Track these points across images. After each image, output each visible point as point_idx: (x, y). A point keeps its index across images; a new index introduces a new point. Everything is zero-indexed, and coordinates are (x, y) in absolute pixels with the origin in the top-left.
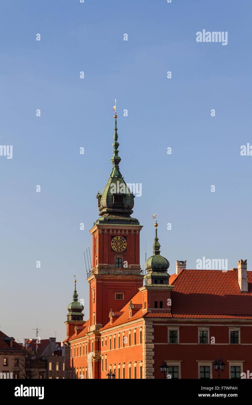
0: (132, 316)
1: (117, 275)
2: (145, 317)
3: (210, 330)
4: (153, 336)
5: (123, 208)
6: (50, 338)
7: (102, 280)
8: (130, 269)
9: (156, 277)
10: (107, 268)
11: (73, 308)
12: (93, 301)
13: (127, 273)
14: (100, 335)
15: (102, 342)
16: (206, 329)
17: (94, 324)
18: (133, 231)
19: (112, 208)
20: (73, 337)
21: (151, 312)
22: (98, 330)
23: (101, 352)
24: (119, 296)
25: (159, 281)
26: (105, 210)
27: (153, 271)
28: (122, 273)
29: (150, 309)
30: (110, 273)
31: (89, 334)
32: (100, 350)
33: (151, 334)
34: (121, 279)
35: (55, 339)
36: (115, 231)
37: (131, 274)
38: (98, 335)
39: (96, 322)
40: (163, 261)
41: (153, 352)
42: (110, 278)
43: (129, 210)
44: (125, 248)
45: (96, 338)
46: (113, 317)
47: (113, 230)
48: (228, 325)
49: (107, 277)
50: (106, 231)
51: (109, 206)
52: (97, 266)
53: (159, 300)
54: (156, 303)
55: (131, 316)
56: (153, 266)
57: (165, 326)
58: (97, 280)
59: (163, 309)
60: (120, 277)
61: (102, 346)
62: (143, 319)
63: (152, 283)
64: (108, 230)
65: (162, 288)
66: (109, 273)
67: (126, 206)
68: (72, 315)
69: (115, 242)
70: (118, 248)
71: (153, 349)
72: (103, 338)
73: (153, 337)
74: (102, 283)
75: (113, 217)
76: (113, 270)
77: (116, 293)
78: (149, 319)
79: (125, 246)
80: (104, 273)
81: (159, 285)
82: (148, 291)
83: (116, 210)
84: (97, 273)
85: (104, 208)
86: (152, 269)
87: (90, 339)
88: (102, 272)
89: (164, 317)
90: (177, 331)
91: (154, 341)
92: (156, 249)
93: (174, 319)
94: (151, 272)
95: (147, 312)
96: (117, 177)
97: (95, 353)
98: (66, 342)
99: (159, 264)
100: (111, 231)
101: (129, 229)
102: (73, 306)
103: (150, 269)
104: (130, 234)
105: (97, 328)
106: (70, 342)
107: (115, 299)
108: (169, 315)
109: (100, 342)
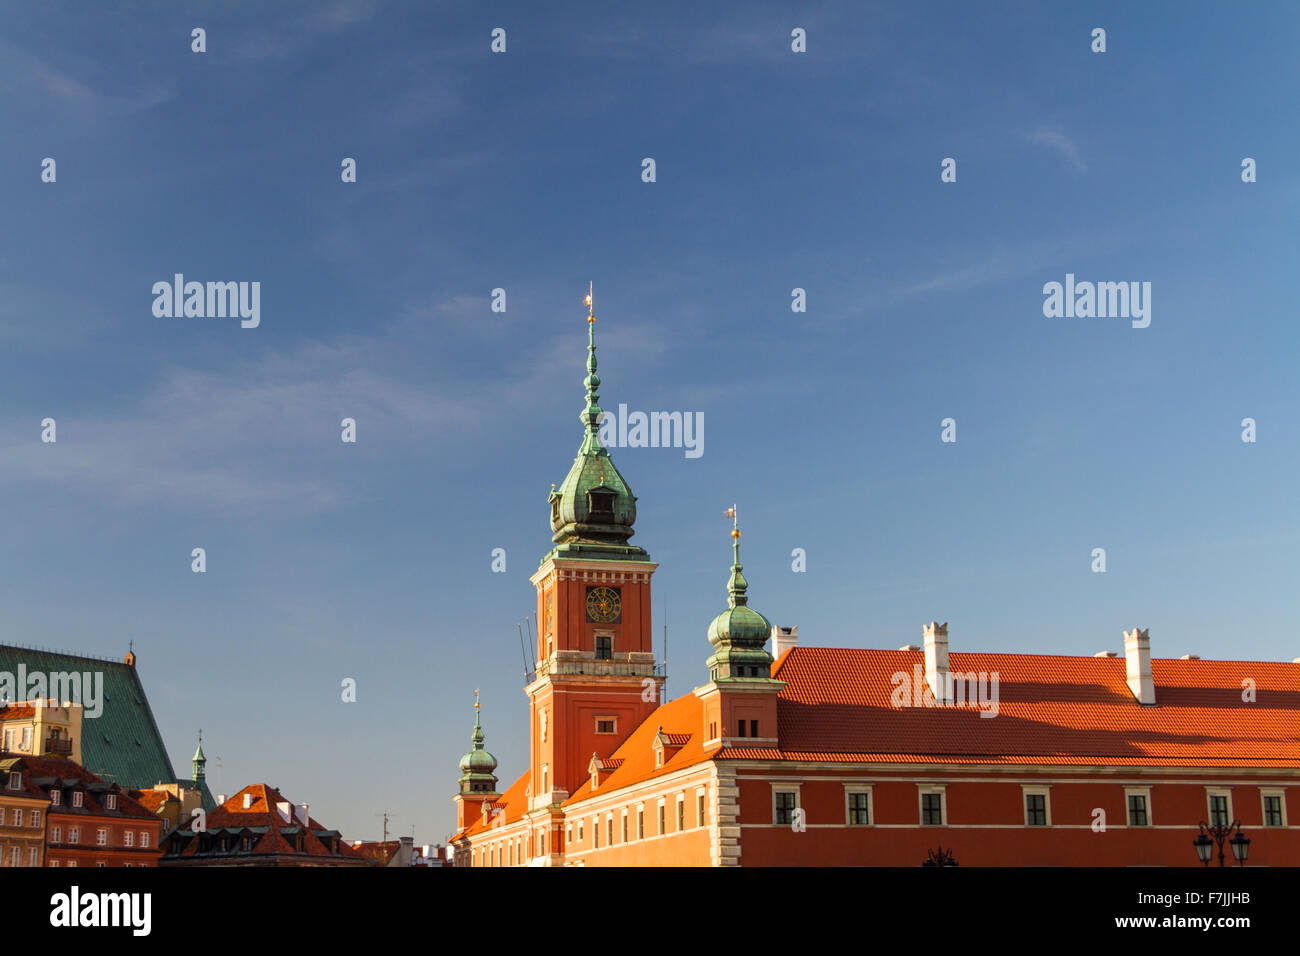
0: (666, 762)
1: (601, 676)
2: (718, 757)
3: (874, 792)
4: (738, 806)
5: (611, 523)
6: (402, 838)
7: (568, 688)
8: (631, 663)
9: (741, 659)
10: (577, 661)
11: (474, 763)
12: (543, 738)
13: (624, 672)
14: (563, 816)
15: (570, 832)
16: (864, 788)
17: (546, 792)
18: (635, 576)
19: (587, 523)
20: (475, 826)
21: (730, 746)
22: (557, 805)
23: (566, 856)
24: (606, 726)
25: (747, 670)
26: (570, 528)
27: (734, 645)
28: (612, 672)
29: (727, 739)
30: (585, 671)
31: (532, 816)
32: (564, 851)
33: (733, 801)
34: (609, 685)
35: (412, 839)
36: (595, 575)
37: (633, 674)
38: (558, 816)
39: (554, 784)
40: (756, 622)
41: (739, 847)
42: (584, 682)
43: (624, 529)
44: (617, 614)
45: (553, 823)
46: (601, 771)
47: (590, 573)
48: (916, 780)
49: (578, 681)
50: (574, 573)
51: (580, 519)
52: (555, 655)
53: (748, 718)
54: (742, 723)
55: (663, 762)
56: (733, 632)
57: (766, 782)
58: (556, 687)
59: (759, 739)
60: (606, 681)
61: (570, 840)
62: (711, 764)
63: (732, 675)
64: (580, 573)
65: (757, 687)
66: (582, 672)
67: (618, 518)
68: (470, 780)
69: (595, 600)
70: (602, 614)
71: (738, 839)
72: (572, 822)
73: (736, 810)
74: (566, 694)
75: (590, 543)
76: (592, 665)
77: (598, 719)
78: (728, 764)
79: (618, 609)
80: (572, 670)
81: (748, 680)
82: (722, 693)
83: (597, 528)
84: (554, 670)
85: (567, 523)
86: (732, 639)
87: (535, 826)
88: (566, 670)
89: (765, 759)
90: (794, 794)
91: (739, 820)
92: (737, 593)
93: (789, 764)
94: (729, 648)
95: (720, 746)
96: (596, 453)
97: (552, 857)
98: (460, 839)
99: (747, 629)
100: (585, 574)
101: (628, 570)
102: (474, 759)
103: (724, 641)
104: (629, 583)
105: (557, 800)
106: (470, 839)
107: (597, 733)
108: (776, 754)
109: (564, 832)
